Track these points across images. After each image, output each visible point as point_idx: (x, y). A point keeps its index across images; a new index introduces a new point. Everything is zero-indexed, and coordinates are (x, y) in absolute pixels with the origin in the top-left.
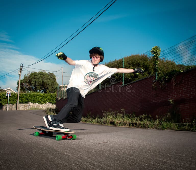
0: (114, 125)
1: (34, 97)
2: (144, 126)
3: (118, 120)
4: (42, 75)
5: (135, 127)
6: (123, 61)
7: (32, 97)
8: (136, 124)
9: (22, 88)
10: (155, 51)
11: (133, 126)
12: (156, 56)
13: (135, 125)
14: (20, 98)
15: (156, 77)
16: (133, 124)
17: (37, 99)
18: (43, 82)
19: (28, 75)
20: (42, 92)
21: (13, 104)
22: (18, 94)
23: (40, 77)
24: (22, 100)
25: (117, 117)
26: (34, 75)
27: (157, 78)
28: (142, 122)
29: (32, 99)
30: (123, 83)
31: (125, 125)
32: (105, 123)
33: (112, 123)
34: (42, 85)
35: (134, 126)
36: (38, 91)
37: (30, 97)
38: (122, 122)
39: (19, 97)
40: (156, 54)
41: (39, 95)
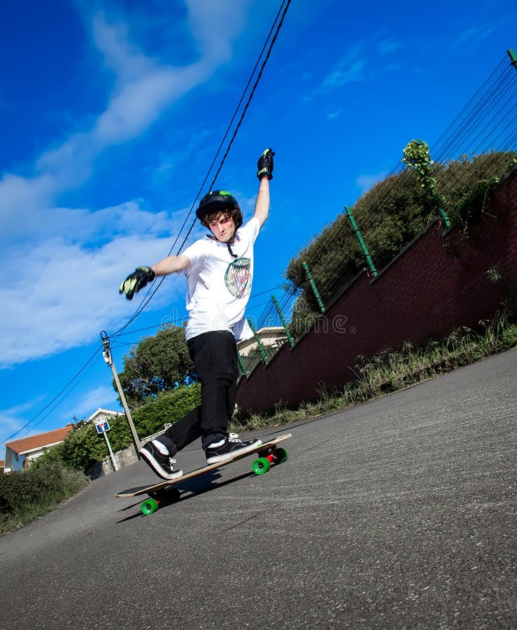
0: (393, 390)
1: (172, 404)
2: (464, 361)
3: (397, 373)
4: (169, 339)
5: (444, 372)
6: (348, 216)
7: (167, 409)
8: (443, 364)
9: (131, 395)
10: (414, 156)
11: (438, 371)
12: (422, 166)
13: (441, 368)
14: (136, 423)
15: (444, 222)
16: (436, 367)
17: (183, 407)
18: (180, 355)
19: (132, 354)
20: (190, 382)
21: (126, 448)
22: (126, 416)
23: (167, 344)
24: (144, 427)
25: (393, 366)
26: (148, 348)
27: (448, 223)
28: (455, 354)
29: (168, 413)
30: (373, 272)
31: (418, 380)
32: (369, 395)
33: (387, 388)
34: (182, 364)
35: (440, 371)
36: (177, 383)
37: (161, 409)
38: (409, 375)
39: (134, 422)
40: (420, 163)
41: (184, 395)
